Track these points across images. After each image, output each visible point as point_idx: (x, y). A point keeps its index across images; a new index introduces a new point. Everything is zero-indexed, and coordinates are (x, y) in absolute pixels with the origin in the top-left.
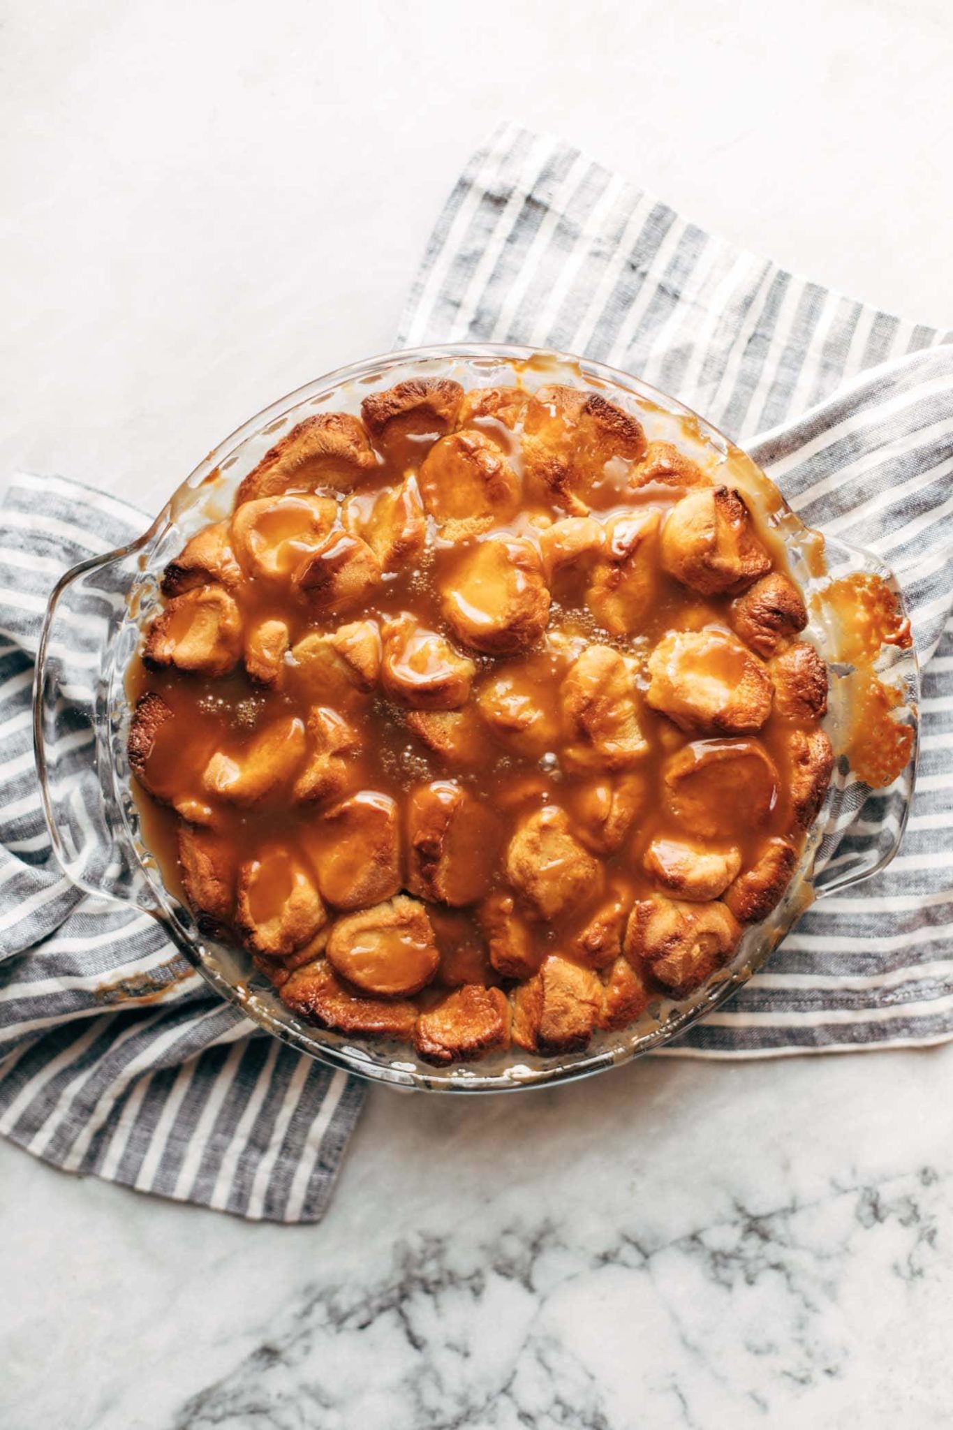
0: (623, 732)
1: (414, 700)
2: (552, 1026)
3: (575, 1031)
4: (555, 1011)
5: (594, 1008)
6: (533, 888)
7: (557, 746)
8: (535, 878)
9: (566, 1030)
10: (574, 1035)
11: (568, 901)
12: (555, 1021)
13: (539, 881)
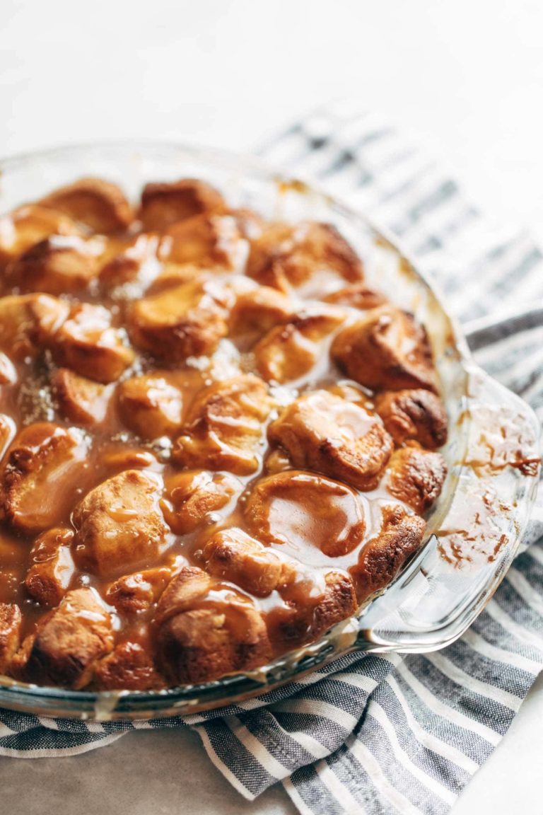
0: (240, 442)
1: (70, 355)
2: (54, 636)
3: (73, 651)
4: (63, 623)
5: (100, 642)
6: (97, 517)
7: (175, 434)
8: (102, 509)
9: (64, 646)
10: (71, 655)
11: (122, 550)
12: (59, 632)
13: (104, 514)
